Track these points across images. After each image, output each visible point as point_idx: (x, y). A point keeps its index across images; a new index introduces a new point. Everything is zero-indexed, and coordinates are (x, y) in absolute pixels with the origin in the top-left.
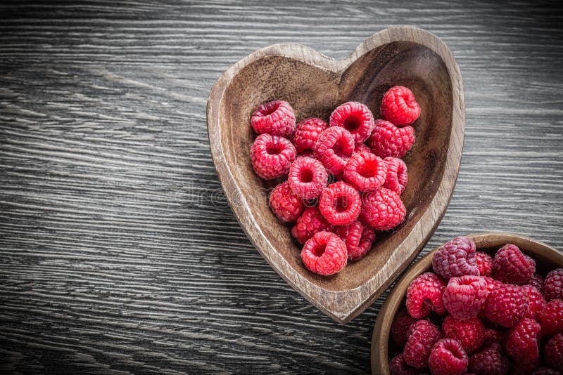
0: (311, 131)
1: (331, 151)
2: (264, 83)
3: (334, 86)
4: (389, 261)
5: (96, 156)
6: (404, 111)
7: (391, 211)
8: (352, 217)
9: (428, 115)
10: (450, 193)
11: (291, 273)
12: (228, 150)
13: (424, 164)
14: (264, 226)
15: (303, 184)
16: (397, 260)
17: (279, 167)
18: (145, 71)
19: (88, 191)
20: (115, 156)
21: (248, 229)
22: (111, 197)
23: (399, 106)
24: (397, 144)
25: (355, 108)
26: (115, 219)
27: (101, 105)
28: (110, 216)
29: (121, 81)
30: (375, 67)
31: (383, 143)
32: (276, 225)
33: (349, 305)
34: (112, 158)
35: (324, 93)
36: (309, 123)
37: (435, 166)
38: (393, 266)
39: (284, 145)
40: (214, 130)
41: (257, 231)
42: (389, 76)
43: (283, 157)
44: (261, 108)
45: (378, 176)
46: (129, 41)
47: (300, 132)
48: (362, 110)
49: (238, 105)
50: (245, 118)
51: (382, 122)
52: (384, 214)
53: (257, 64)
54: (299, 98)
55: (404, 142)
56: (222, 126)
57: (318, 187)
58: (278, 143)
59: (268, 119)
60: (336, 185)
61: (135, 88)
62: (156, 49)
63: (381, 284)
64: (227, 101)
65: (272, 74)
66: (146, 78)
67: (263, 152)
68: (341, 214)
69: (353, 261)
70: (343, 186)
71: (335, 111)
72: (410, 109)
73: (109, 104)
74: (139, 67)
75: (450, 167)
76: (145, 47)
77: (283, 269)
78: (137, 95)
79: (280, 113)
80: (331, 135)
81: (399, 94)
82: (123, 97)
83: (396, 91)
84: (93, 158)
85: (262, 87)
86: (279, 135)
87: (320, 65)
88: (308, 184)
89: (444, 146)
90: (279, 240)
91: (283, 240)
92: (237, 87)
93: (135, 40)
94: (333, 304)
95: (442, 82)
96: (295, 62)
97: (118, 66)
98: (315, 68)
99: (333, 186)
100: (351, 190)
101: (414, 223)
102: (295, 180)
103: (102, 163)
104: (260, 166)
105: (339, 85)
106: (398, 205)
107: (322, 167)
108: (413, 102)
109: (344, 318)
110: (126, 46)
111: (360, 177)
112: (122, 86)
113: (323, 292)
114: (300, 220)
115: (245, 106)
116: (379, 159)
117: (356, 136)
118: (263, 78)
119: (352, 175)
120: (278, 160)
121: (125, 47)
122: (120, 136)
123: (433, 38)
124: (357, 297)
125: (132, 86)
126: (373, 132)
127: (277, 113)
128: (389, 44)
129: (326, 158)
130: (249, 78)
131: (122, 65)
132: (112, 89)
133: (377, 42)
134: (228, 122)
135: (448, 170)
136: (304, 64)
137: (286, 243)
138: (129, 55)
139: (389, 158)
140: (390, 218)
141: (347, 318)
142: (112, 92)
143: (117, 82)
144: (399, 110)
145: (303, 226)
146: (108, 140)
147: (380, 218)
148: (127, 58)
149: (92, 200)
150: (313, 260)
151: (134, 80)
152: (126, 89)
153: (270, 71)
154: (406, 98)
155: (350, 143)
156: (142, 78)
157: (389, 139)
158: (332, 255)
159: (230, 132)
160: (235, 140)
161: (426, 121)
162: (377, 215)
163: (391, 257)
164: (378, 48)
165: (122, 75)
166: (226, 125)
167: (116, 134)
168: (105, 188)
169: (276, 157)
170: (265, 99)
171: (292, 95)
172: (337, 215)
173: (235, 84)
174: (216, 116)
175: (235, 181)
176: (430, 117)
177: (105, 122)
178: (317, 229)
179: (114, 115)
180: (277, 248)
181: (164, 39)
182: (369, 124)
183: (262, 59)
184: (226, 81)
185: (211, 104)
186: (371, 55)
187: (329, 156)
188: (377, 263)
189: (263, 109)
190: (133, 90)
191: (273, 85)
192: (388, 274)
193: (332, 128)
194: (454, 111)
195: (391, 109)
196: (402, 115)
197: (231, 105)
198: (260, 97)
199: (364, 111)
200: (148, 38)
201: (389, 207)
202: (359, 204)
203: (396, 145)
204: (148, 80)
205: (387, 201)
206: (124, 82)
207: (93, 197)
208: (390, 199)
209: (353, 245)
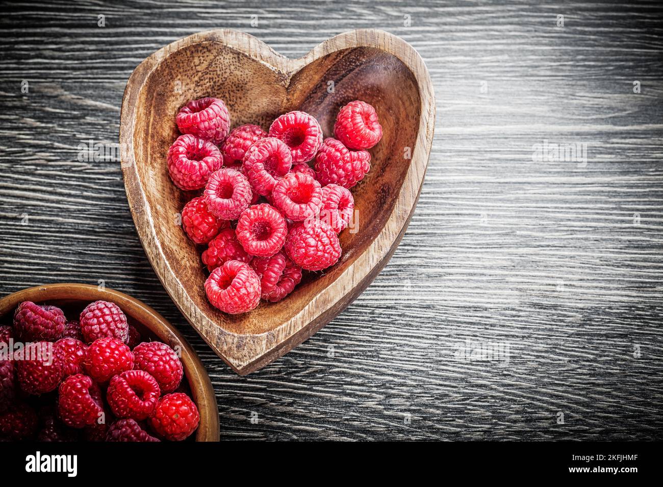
0: (245, 139)
1: (261, 166)
2: (200, 74)
3: (282, 90)
4: (307, 308)
5: (51, 193)
6: (359, 131)
7: (321, 248)
8: (273, 248)
9: (390, 141)
10: (395, 237)
11: (187, 304)
12: (141, 148)
13: (374, 199)
14: (167, 243)
15: (219, 200)
16: (317, 307)
17: (197, 176)
18: (109, 89)
19: (41, 236)
20: (73, 192)
21: (146, 245)
22: (70, 243)
23: (354, 124)
24: (345, 169)
25: (300, 119)
26: (75, 269)
27: (56, 132)
28: (68, 266)
29: (80, 102)
30: (336, 74)
31: (328, 167)
32: (184, 245)
33: (249, 353)
34: (69, 195)
35: (269, 97)
36: (244, 130)
37: (385, 202)
38: (311, 314)
39: (210, 151)
40: (128, 121)
41: (156, 248)
42: (351, 88)
43: (203, 164)
44: (191, 103)
45: (312, 205)
46: (89, 53)
47: (232, 139)
48: (309, 123)
49: (163, 95)
50: (171, 112)
51: (332, 141)
52: (312, 251)
53: (193, 49)
54: (240, 98)
55: (354, 169)
56: (138, 118)
57: (237, 207)
58: (204, 148)
59: (195, 118)
60: (259, 207)
61: (96, 110)
62: (122, 62)
63: (292, 334)
64: (150, 90)
65: (210, 64)
66: (110, 97)
67: (181, 156)
68: (259, 243)
69: (268, 302)
70: (266, 210)
71: (277, 119)
72: (368, 131)
73: (66, 130)
74: (101, 84)
75: (400, 206)
76: (108, 60)
77: (179, 298)
78: (99, 119)
79: (211, 111)
80: (264, 146)
81: (358, 110)
82: (82, 121)
83: (356, 106)
84: (47, 196)
85: (196, 78)
86: (206, 138)
87: (267, 61)
88: (226, 201)
89: (399, 180)
90: (183, 263)
91: (188, 265)
92: (165, 73)
93: (97, 53)
94: (230, 348)
95: (411, 103)
96: (239, 54)
97: (76, 84)
98: (260, 64)
99: (256, 208)
100: (275, 215)
101: (346, 266)
102: (212, 195)
103: (58, 202)
104: (175, 172)
105: (287, 89)
106: (331, 242)
107: (246, 183)
108: (374, 123)
109: (241, 368)
110: (86, 59)
111: (288, 201)
112: (81, 108)
113: (222, 333)
114: (212, 243)
115: (173, 98)
116: (316, 183)
117: (297, 153)
118: (199, 68)
119: (280, 198)
120: (198, 167)
121: (84, 61)
122: (80, 169)
123: (408, 49)
124: (261, 345)
125: (93, 108)
126: (319, 152)
127: (207, 111)
128: (355, 49)
129: (252, 173)
130: (181, 65)
131: (81, 82)
132: (69, 112)
133: (341, 45)
134: (148, 114)
135: (397, 210)
136: (249, 58)
137: (192, 268)
138: (89, 71)
139: (332, 185)
140: (319, 256)
141: (245, 368)
142: (69, 116)
143: (75, 103)
144: (355, 129)
145: (214, 251)
146: (65, 174)
147: (306, 255)
148: (87, 74)
149: (46, 247)
150: (216, 293)
151: (96, 100)
152: (86, 112)
153: (208, 61)
154: (366, 117)
155: (286, 160)
156: (105, 97)
157: (336, 162)
158: (238, 290)
159: (148, 126)
160: (153, 136)
161: (387, 148)
162: (303, 250)
163: (310, 303)
164: (341, 52)
165: (80, 95)
166: (143, 117)
167: (75, 166)
168: (61, 232)
169: (195, 163)
170: (199, 94)
171: (232, 94)
172: (254, 243)
173: (163, 70)
174: (133, 105)
175: (141, 184)
176: (392, 143)
177: (61, 152)
178: (230, 256)
179: (72, 143)
180: (177, 272)
181: (131, 50)
182: (315, 141)
183: (199, 45)
184: (151, 64)
185: (130, 89)
186: (331, 58)
187: (258, 171)
188: (295, 308)
189: (194, 105)
190: (94, 112)
191: (210, 79)
192: (302, 323)
193: (267, 139)
194: (418, 140)
195: (345, 127)
196: (356, 136)
197: (155, 94)
198: (192, 91)
199: (311, 124)
200: (112, 50)
201: (319, 243)
202: (283, 234)
203: (343, 170)
204: (112, 101)
205: (318, 236)
206: (85, 104)
207: (47, 244)
208: (322, 233)
209: (270, 282)
